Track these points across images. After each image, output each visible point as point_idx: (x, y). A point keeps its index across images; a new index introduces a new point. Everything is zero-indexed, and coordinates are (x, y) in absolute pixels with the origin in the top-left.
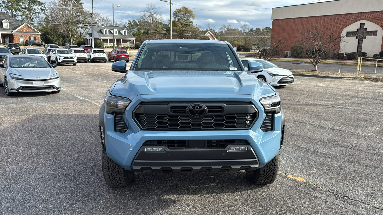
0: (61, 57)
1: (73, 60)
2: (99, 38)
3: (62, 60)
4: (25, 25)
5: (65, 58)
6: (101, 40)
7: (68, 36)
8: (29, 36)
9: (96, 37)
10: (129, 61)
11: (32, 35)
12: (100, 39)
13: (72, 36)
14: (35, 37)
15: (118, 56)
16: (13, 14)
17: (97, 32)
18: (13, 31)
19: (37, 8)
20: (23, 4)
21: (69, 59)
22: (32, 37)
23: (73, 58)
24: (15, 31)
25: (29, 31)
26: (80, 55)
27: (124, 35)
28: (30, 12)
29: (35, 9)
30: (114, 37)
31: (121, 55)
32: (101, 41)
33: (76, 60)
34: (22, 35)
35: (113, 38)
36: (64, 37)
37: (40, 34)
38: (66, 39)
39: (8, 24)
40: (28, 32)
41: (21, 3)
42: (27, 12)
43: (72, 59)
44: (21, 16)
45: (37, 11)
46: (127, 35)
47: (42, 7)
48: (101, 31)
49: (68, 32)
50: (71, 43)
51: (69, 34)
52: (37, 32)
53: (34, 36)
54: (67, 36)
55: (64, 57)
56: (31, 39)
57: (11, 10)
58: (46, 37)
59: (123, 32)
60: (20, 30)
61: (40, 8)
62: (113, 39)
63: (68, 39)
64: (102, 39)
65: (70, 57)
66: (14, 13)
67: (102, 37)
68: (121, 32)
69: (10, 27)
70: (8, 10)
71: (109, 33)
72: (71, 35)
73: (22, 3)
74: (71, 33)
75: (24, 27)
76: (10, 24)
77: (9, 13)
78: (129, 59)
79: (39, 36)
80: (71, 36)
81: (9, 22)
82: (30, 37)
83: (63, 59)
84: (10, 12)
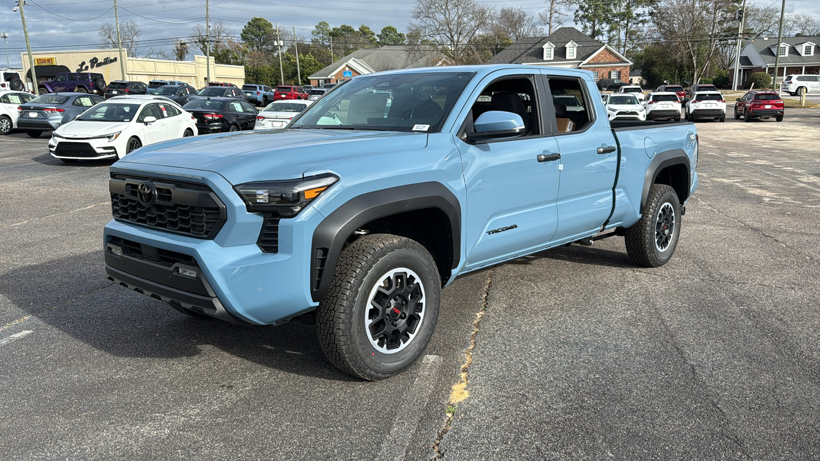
0: (613, 111)
1: (636, 117)
2: (763, 67)
3: (613, 118)
4: (605, 49)
5: (619, 113)
6: (765, 71)
7: (691, 67)
8: (609, 70)
9: (757, 64)
10: (783, 119)
11: (614, 68)
12: (765, 68)
13: (697, 66)
14: (619, 73)
15: (754, 106)
16: (596, 29)
17: (760, 53)
18: (582, 62)
19: (642, 13)
20: (615, 8)
21: (628, 114)
22: (614, 73)
23: (636, 113)
24: (585, 62)
25: (610, 61)
26: (663, 106)
27: (803, 54)
28: (628, 22)
29: (638, 15)
30: (778, 61)
31: (762, 105)
32: (767, 72)
33: (644, 116)
34: (597, 70)
35: (776, 65)
36: (681, 69)
37: (631, 65)
38: (685, 73)
39: (575, 49)
40: (608, 64)
41: (612, 7)
42: (622, 23)
43: (633, 114)
44: (609, 31)
45: (641, 18)
46: (812, 54)
47: (652, 9)
48: (772, 49)
49: (691, 57)
50: (695, 81)
51: (692, 61)
52: (624, 62)
53: (618, 69)
54: (688, 67)
55: (617, 112)
56: (612, 75)
57: (592, 23)
58: (649, 72)
59: (802, 49)
60: (593, 59)
61: (649, 12)
62: (774, 67)
63: (689, 73)
64: (769, 68)
65: (630, 111)
66: (597, 27)
67: (768, 65)
68: (798, 48)
69: (577, 56)
70: (587, 22)
71: (790, 53)
72: (696, 63)
73: (615, 5)
74: (697, 59)
75: (602, 54)
76: (577, 51)
77: (589, 27)
78: (783, 112)
79: (628, 69)
80: (695, 66)
81: (577, 45)
82: (610, 73)
83: (617, 115)
84: (591, 25)
